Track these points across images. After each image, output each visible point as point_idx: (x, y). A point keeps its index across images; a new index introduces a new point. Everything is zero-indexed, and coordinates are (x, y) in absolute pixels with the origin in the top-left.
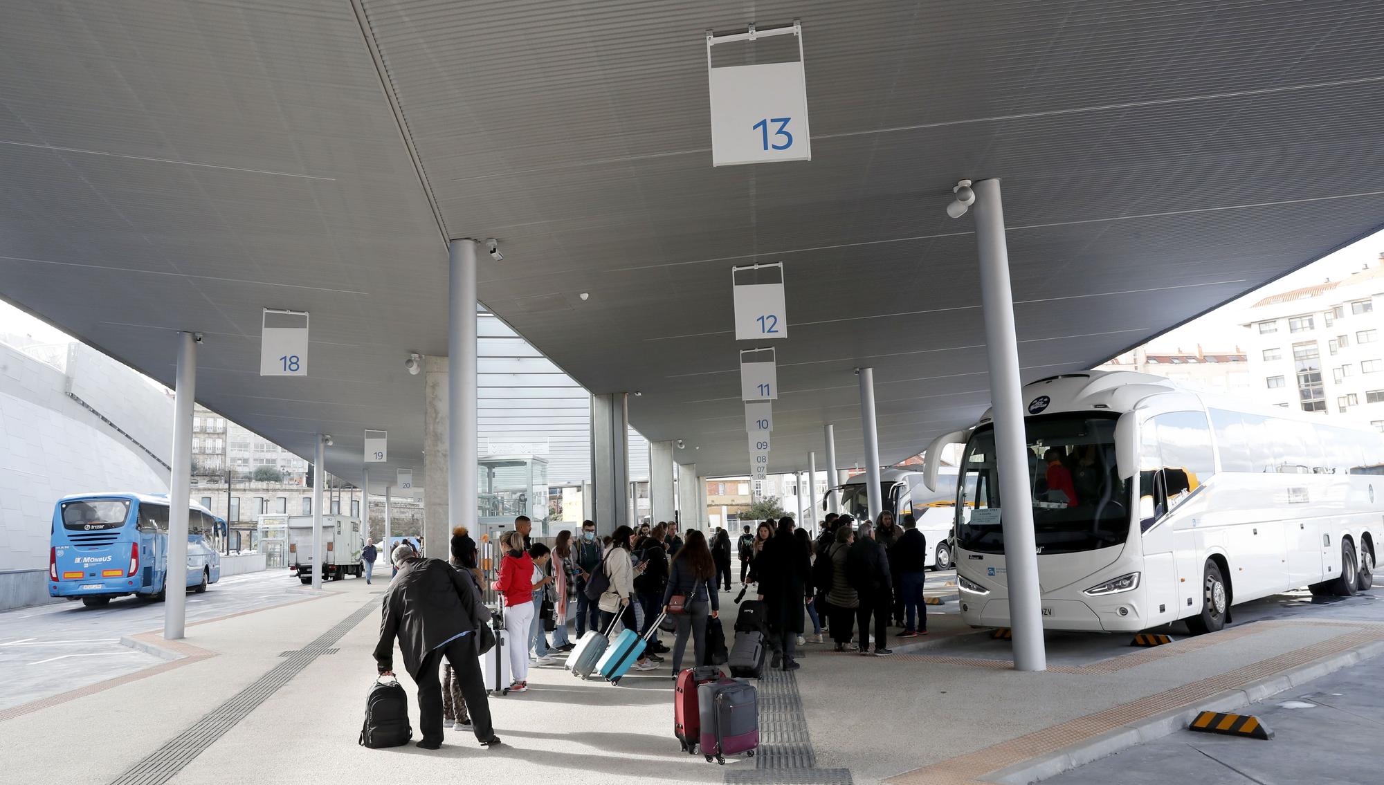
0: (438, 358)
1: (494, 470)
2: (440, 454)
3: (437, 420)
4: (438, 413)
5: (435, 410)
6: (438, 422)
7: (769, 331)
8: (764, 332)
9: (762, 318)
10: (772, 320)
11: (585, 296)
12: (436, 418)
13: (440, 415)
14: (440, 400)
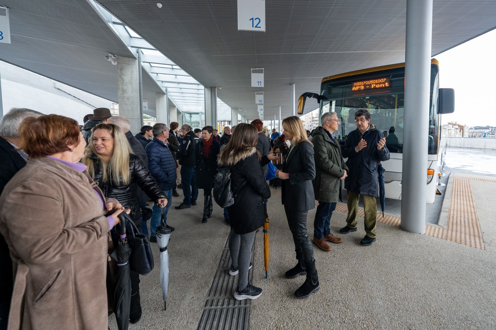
0: (123, 57)
1: (192, 115)
2: (126, 98)
3: (124, 84)
4: (124, 81)
5: (123, 80)
6: (124, 85)
7: (256, 27)
8: (253, 27)
9: (253, 19)
10: (258, 20)
11: (160, 5)
12: (123, 83)
13: (125, 82)
14: (125, 75)
